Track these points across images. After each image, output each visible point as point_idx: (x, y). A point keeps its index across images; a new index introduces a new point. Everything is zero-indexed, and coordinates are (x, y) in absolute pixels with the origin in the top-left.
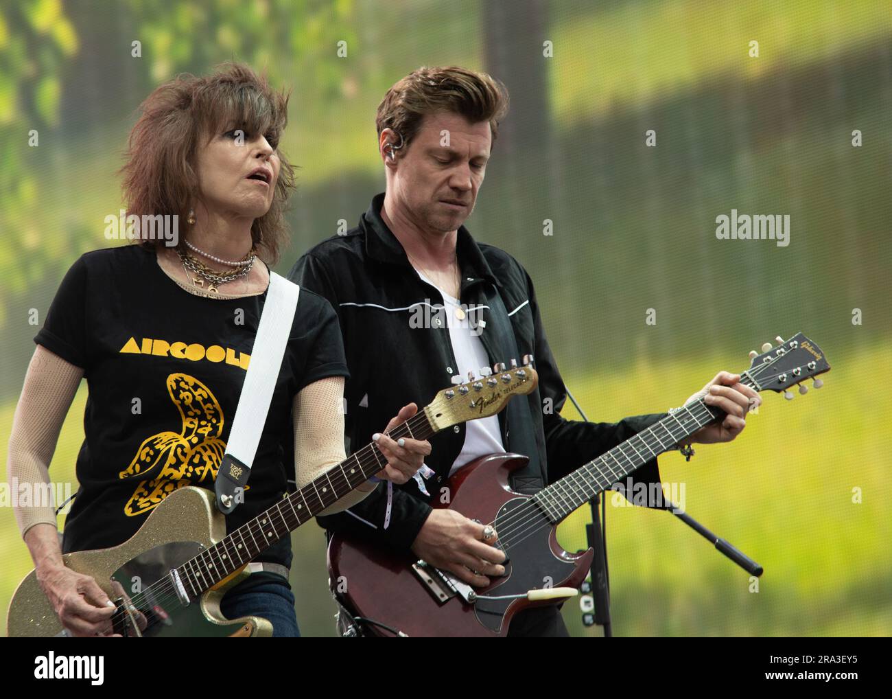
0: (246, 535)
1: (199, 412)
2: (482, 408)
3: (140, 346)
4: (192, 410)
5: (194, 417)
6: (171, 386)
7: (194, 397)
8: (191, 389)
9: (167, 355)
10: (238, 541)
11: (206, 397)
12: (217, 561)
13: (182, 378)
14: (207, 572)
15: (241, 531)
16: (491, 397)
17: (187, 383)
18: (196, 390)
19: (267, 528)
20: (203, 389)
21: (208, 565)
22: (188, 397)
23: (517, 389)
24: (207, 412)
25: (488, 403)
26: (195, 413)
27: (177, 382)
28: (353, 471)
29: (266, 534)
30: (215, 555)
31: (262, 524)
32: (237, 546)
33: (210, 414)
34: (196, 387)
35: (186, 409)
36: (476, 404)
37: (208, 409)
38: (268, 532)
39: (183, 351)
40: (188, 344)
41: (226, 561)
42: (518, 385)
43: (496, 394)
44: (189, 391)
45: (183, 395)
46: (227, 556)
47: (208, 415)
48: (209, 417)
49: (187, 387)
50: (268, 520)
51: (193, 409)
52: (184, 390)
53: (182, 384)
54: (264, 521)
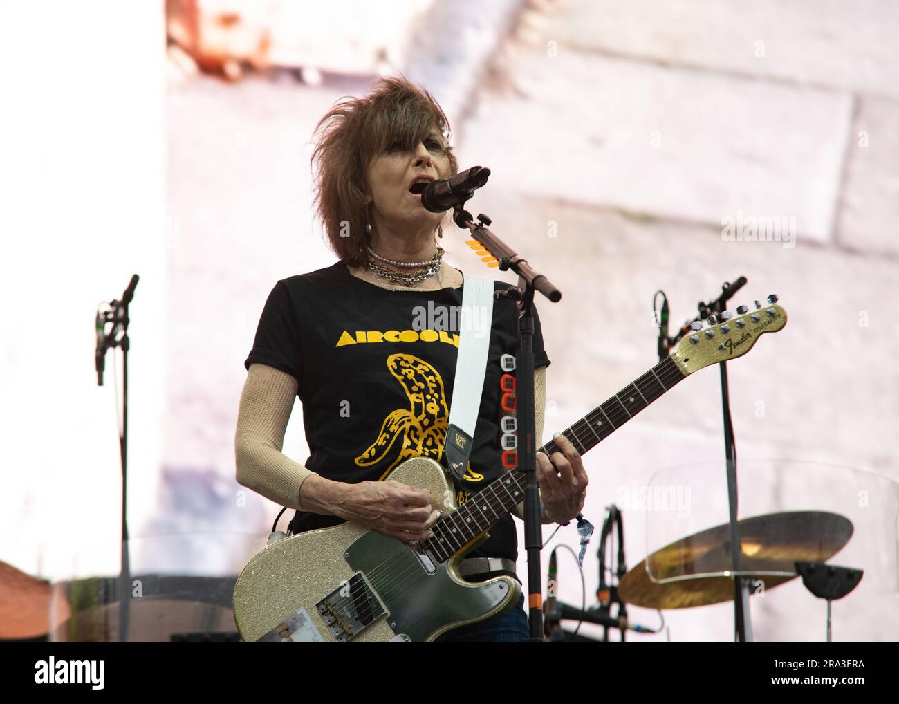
0: (490, 496)
1: (423, 386)
2: (731, 349)
3: (355, 338)
4: (415, 385)
5: (418, 392)
6: (392, 366)
7: (416, 371)
8: (411, 366)
9: (382, 341)
10: (482, 503)
11: (428, 370)
12: (461, 525)
13: (402, 358)
14: (452, 537)
15: (484, 493)
16: (741, 338)
17: (406, 362)
18: (416, 366)
19: (512, 487)
20: (423, 365)
21: (451, 530)
22: (410, 372)
23: (768, 327)
24: (430, 385)
25: (738, 343)
26: (419, 387)
27: (397, 362)
28: (600, 423)
29: (513, 494)
30: (458, 520)
31: (505, 484)
32: (481, 509)
33: (433, 388)
34: (416, 364)
35: (410, 383)
36: (725, 345)
37: (431, 381)
38: (514, 492)
39: (397, 336)
40: (401, 332)
41: (471, 524)
42: (769, 323)
43: (745, 334)
44: (410, 367)
45: (404, 371)
46: (472, 519)
47: (430, 389)
48: (432, 392)
49: (407, 365)
50: (512, 480)
51: (416, 382)
52: (405, 368)
53: (402, 363)
54: (508, 482)
